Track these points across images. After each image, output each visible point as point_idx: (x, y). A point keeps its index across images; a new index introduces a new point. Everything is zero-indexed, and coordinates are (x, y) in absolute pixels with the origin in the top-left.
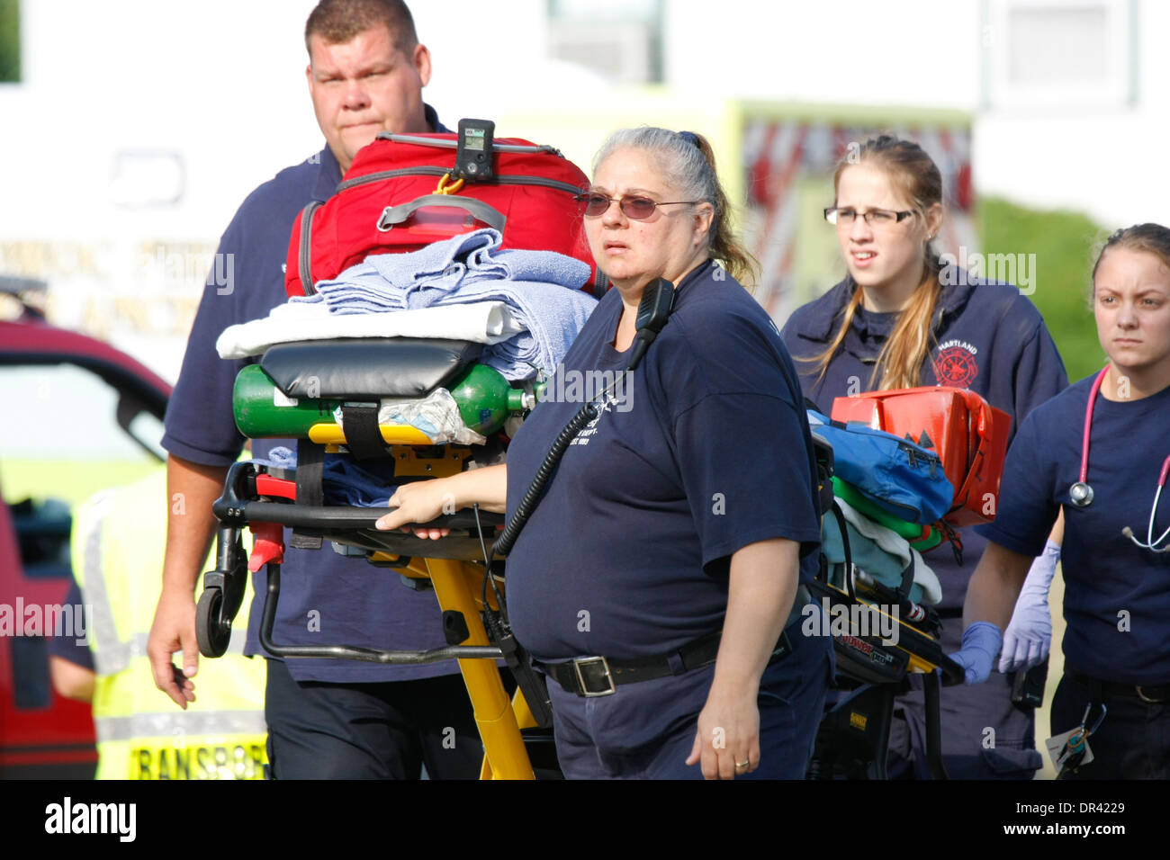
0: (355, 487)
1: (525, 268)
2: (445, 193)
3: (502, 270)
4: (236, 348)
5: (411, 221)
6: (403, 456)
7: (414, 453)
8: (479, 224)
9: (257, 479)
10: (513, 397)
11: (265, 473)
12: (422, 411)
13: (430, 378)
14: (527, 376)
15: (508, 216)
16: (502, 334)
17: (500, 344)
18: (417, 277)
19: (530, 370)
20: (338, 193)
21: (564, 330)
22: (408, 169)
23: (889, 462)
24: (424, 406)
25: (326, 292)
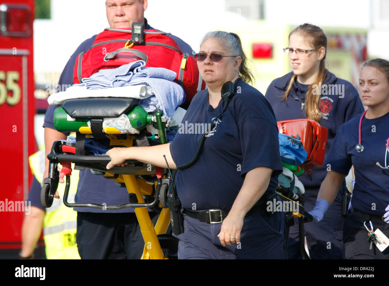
0: (96, 149)
1: (154, 74)
2: (127, 48)
3: (145, 74)
4: (54, 101)
5: (115, 57)
6: (113, 139)
7: (116, 138)
8: (139, 59)
9: (62, 146)
10: (149, 117)
11: (65, 144)
12: (117, 122)
13: (120, 111)
14: (154, 111)
15: (149, 56)
16: (145, 96)
17: (145, 99)
18: (116, 77)
19: (155, 108)
20: (91, 49)
21: (167, 95)
22: (115, 40)
23: (285, 144)
24: (118, 120)
25: (86, 82)
